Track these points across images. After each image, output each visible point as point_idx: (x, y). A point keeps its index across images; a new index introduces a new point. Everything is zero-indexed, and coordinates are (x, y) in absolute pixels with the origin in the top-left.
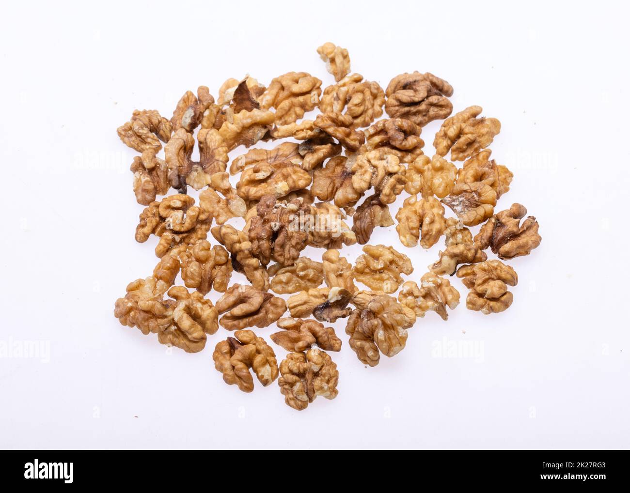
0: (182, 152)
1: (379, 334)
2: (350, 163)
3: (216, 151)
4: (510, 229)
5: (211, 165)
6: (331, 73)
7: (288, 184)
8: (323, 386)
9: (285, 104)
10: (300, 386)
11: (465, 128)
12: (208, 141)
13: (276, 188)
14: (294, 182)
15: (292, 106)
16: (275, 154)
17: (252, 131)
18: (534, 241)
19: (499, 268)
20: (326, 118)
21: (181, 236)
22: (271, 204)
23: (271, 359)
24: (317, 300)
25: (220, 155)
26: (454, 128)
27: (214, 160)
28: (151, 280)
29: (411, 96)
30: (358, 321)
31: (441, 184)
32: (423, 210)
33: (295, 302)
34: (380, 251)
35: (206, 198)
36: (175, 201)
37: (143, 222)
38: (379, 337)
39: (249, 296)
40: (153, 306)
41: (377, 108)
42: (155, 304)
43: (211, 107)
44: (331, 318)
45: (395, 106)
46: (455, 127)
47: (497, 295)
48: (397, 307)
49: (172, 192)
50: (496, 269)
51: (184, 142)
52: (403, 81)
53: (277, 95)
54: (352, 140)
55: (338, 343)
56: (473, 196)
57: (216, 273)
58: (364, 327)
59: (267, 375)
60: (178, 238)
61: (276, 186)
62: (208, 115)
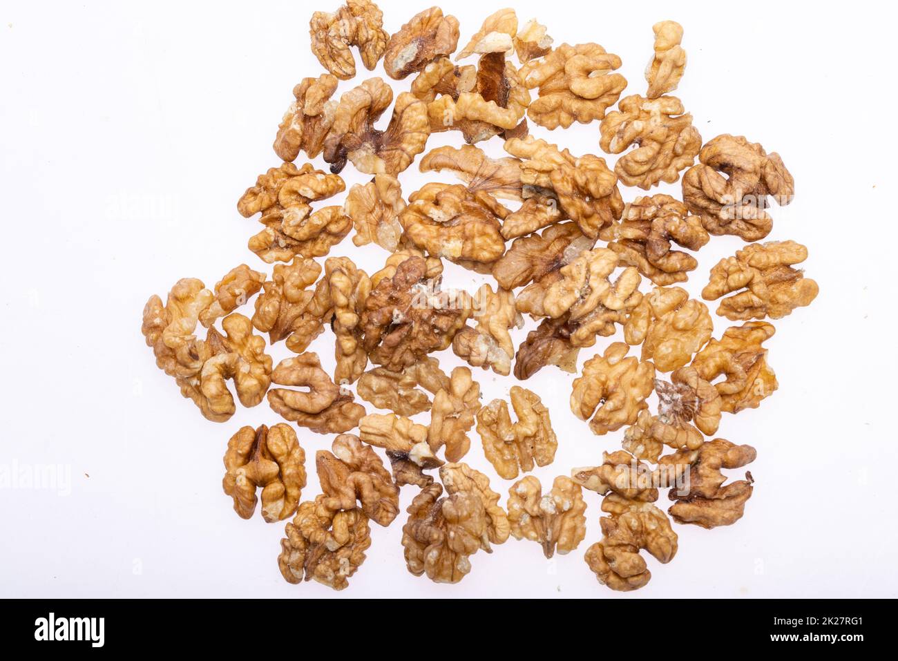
0: (363, 113)
1: (431, 554)
2: (574, 248)
3: (408, 136)
4: (702, 489)
5: (392, 149)
6: (646, 79)
7: (463, 248)
8: (328, 574)
9: (553, 99)
10: (299, 558)
11: (757, 284)
12: (405, 116)
13: (443, 246)
14: (472, 250)
15: (560, 107)
16: (492, 172)
17: (476, 126)
18: (727, 519)
19: (653, 535)
20: (569, 178)
21: (289, 241)
22: (410, 281)
23: (293, 492)
24: (401, 439)
25: (410, 143)
26: (739, 277)
27: (398, 147)
28: (206, 297)
29: (716, 193)
30: (427, 507)
31: (667, 356)
32: (616, 386)
33: (370, 427)
34: (524, 414)
35: (357, 200)
36: (307, 189)
37: (256, 190)
38: (429, 558)
39: (316, 388)
40: (179, 346)
41: (671, 171)
42: (182, 346)
43: (441, 60)
44: (399, 480)
45: (694, 186)
46: (742, 276)
47: (624, 573)
48: (476, 530)
49: (320, 163)
50: (649, 534)
51: (372, 102)
52: (725, 157)
53: (551, 78)
54: (589, 225)
55: (387, 518)
56: (695, 402)
57: (299, 325)
58: (419, 531)
59: (274, 514)
60: (282, 243)
61: (445, 243)
62: (429, 73)
